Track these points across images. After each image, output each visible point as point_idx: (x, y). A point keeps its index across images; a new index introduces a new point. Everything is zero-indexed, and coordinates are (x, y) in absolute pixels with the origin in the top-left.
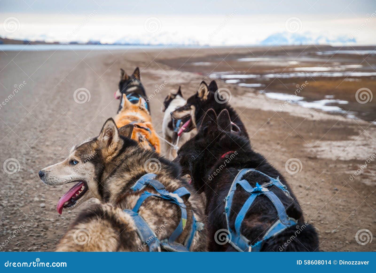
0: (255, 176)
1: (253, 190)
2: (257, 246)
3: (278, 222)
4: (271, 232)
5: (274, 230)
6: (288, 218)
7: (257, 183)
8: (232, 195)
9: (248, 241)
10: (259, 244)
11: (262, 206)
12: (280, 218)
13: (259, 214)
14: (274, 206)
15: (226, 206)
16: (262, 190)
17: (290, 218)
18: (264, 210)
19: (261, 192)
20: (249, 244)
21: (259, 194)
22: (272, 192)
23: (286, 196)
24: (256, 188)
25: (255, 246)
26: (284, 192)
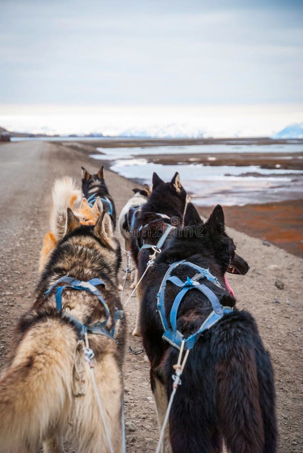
0: (183, 269)
1: (184, 284)
2: (190, 339)
3: (213, 313)
4: (206, 324)
5: (209, 322)
6: (222, 308)
7: (188, 278)
8: (164, 291)
9: (182, 335)
10: (192, 338)
11: (195, 300)
12: (214, 309)
13: (193, 308)
14: (207, 298)
15: (158, 303)
16: (193, 284)
17: (224, 308)
18: (196, 304)
19: (193, 286)
20: (183, 338)
21: (191, 288)
22: (203, 285)
23: (218, 287)
24: (187, 282)
25: (188, 339)
26: (216, 284)
